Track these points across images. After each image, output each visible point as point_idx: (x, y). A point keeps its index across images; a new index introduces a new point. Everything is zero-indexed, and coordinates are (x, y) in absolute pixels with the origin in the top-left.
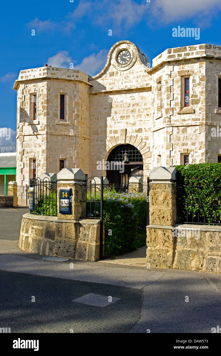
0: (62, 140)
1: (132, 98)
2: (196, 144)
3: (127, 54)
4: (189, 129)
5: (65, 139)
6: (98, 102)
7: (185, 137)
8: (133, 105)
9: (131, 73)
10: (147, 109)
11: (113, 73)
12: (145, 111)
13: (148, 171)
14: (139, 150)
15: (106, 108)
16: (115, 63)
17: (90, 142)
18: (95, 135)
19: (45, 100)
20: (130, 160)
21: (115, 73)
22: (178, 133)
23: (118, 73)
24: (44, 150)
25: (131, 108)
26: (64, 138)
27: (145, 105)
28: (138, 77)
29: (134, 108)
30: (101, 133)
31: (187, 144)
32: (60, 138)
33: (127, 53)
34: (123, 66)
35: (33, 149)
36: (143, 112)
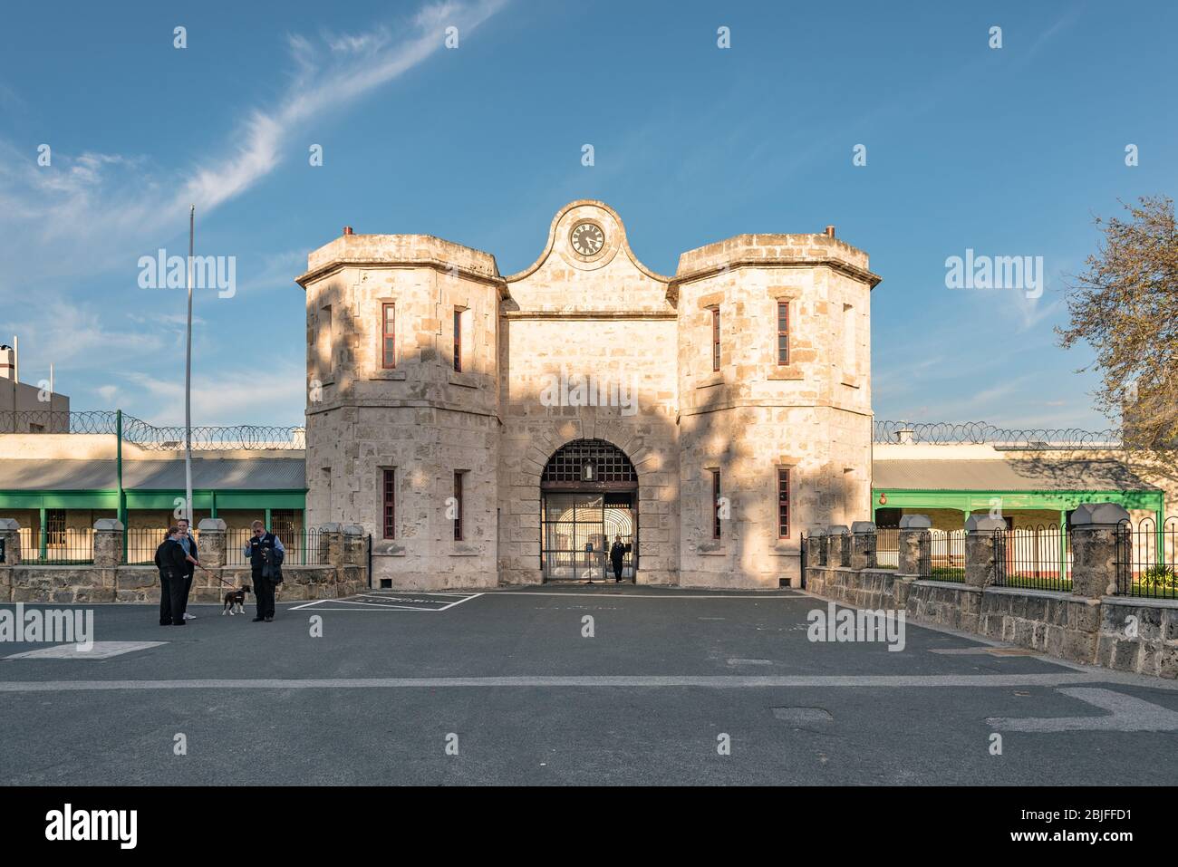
0: (461, 424)
1: (609, 336)
2: (809, 447)
3: (597, 234)
4: (794, 413)
5: (468, 422)
6: (523, 339)
7: (785, 431)
8: (613, 353)
9: (607, 277)
10: (645, 363)
11: (563, 272)
12: (640, 368)
13: (649, 502)
14: (628, 455)
15: (544, 355)
16: (568, 251)
17: (504, 433)
18: (515, 416)
19: (423, 319)
20: (601, 478)
21: (566, 273)
22: (769, 420)
23: (574, 274)
24: (422, 447)
25: (608, 359)
26: (466, 419)
27: (643, 354)
28: (623, 290)
29: (616, 358)
30: (531, 412)
31: (789, 445)
32: (457, 418)
33: (596, 230)
34: (588, 259)
35: (390, 443)
36: (637, 370)
